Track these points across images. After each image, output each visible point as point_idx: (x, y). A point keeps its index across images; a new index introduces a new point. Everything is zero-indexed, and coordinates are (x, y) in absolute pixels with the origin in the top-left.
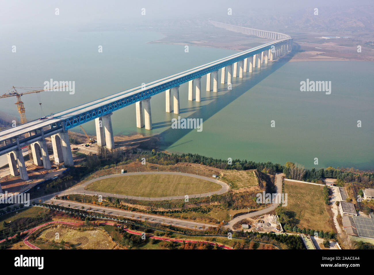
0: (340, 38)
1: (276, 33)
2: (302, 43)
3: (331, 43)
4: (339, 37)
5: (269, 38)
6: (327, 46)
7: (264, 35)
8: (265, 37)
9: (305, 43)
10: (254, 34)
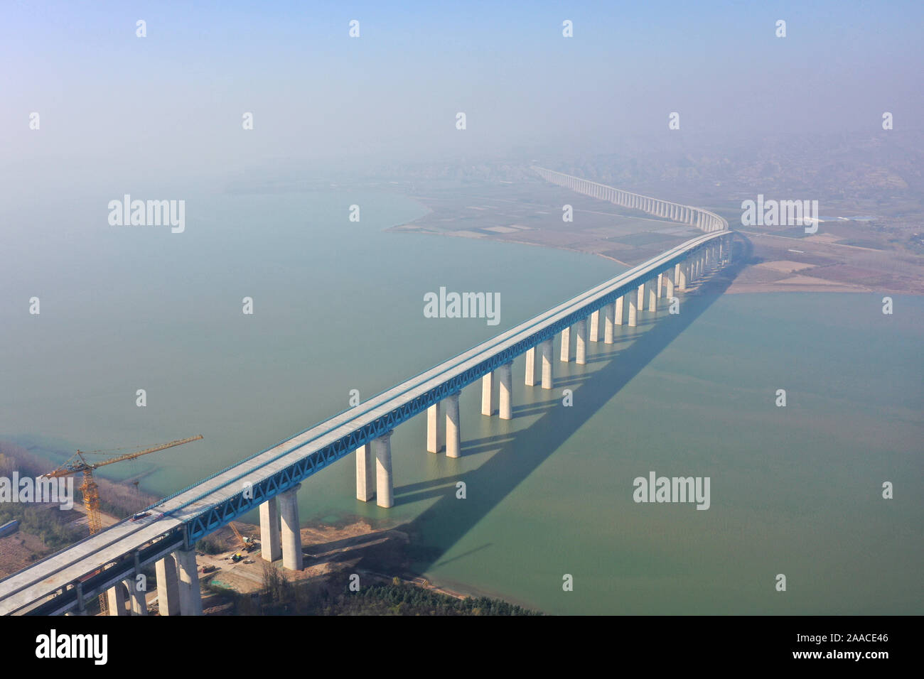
0: (848, 222)
1: (692, 208)
2: (758, 234)
3: (827, 234)
4: (846, 219)
5: (676, 218)
6: (816, 244)
7: (665, 210)
8: (666, 216)
9: (764, 234)
10: (640, 208)
